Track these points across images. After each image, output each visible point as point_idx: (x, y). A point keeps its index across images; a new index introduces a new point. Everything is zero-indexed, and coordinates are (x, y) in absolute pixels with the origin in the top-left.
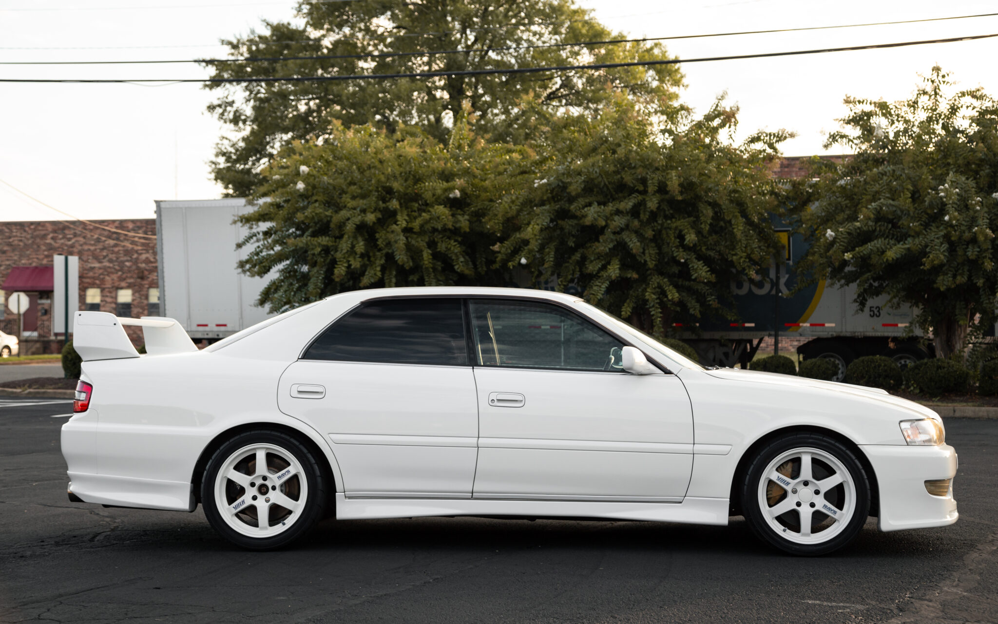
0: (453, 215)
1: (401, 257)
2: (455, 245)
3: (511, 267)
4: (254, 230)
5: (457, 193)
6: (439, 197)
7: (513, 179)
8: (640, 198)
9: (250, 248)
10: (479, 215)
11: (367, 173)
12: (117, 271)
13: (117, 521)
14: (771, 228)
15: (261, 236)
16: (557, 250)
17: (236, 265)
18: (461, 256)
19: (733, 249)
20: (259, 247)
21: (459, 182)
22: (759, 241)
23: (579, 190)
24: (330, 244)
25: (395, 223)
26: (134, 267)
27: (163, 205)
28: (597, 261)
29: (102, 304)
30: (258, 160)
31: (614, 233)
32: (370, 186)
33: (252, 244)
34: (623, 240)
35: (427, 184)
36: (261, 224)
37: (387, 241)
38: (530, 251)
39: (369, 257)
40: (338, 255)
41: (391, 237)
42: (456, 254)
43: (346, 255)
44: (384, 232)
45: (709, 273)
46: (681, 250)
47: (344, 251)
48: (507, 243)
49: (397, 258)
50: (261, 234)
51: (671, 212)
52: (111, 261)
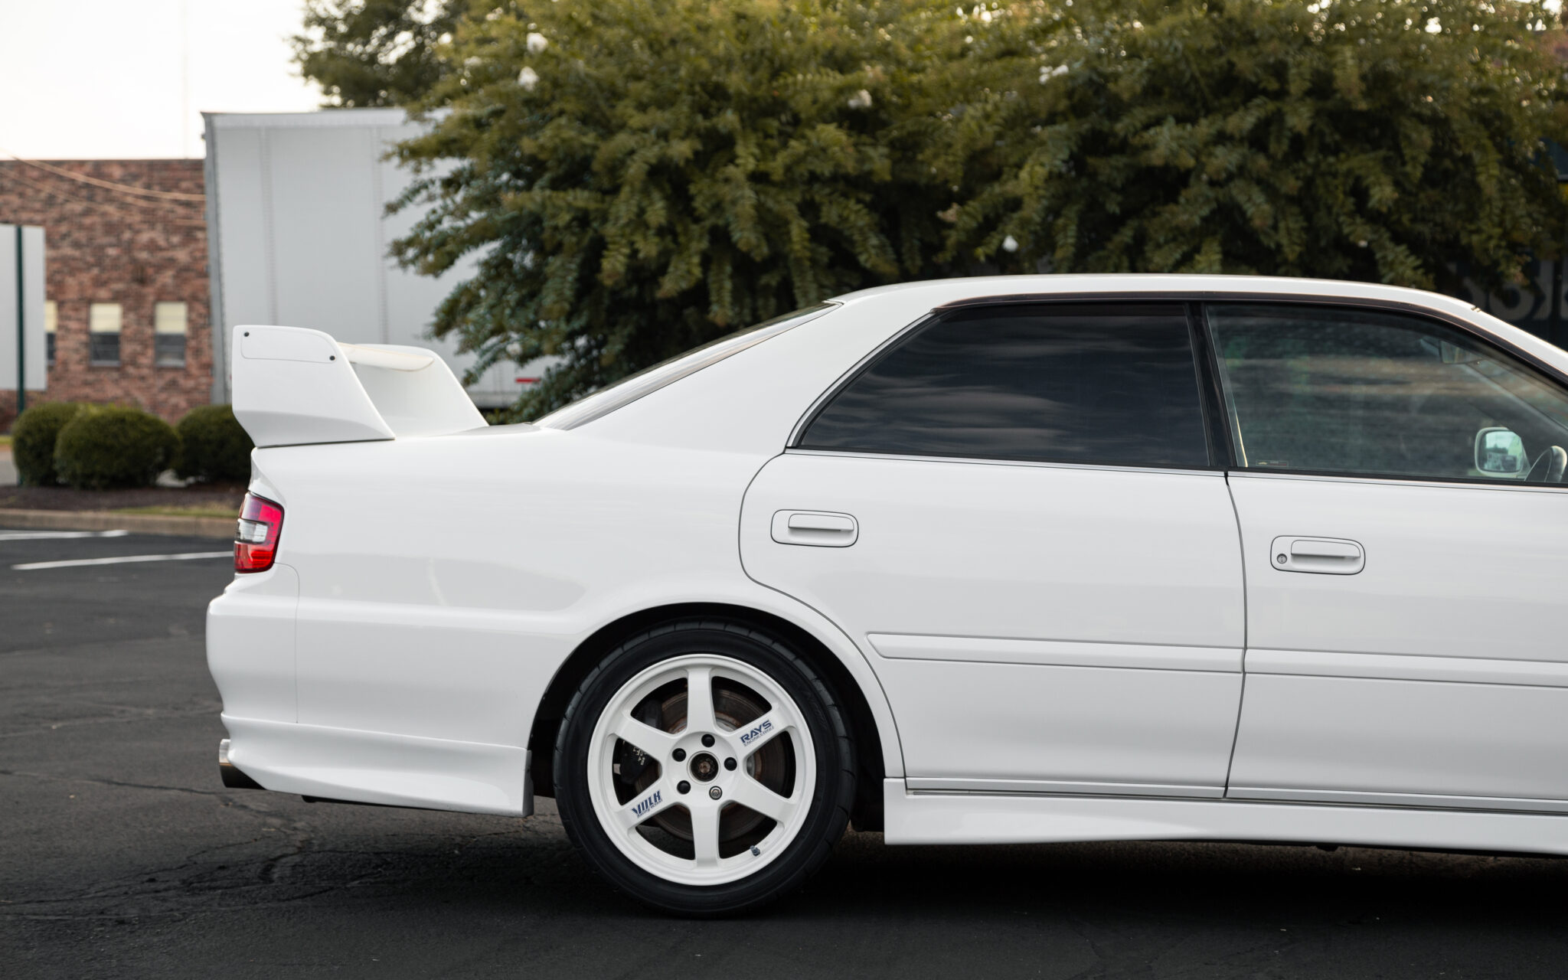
0: (856, 145)
1: (745, 236)
2: (857, 212)
3: (982, 259)
4: (425, 176)
5: (866, 98)
6: (825, 107)
7: (985, 67)
8: (1271, 106)
9: (416, 214)
10: (906, 149)
11: (669, 54)
12: (90, 266)
13: (299, 825)
14: (1552, 175)
15: (437, 189)
16: (1083, 223)
17: (387, 250)
18: (871, 235)
19: (1471, 221)
20: (434, 212)
21: (872, 72)
22: (1529, 201)
23: (1138, 88)
24: (592, 206)
25: (732, 160)
26: (125, 259)
27: (218, 122)
28: (1172, 245)
29: (60, 333)
30: (391, 36)
31: (1212, 183)
32: (675, 81)
33: (418, 205)
34: (1232, 198)
35: (800, 77)
36: (437, 162)
37: (714, 201)
38: (1024, 223)
39: (675, 236)
40: (610, 230)
41: (725, 191)
42: (861, 230)
43: (628, 231)
44: (707, 181)
45: (1420, 271)
46: (1359, 220)
47: (622, 221)
48: (973, 205)
49: (736, 236)
50: (438, 183)
51: (1337, 137)
52: (77, 245)
